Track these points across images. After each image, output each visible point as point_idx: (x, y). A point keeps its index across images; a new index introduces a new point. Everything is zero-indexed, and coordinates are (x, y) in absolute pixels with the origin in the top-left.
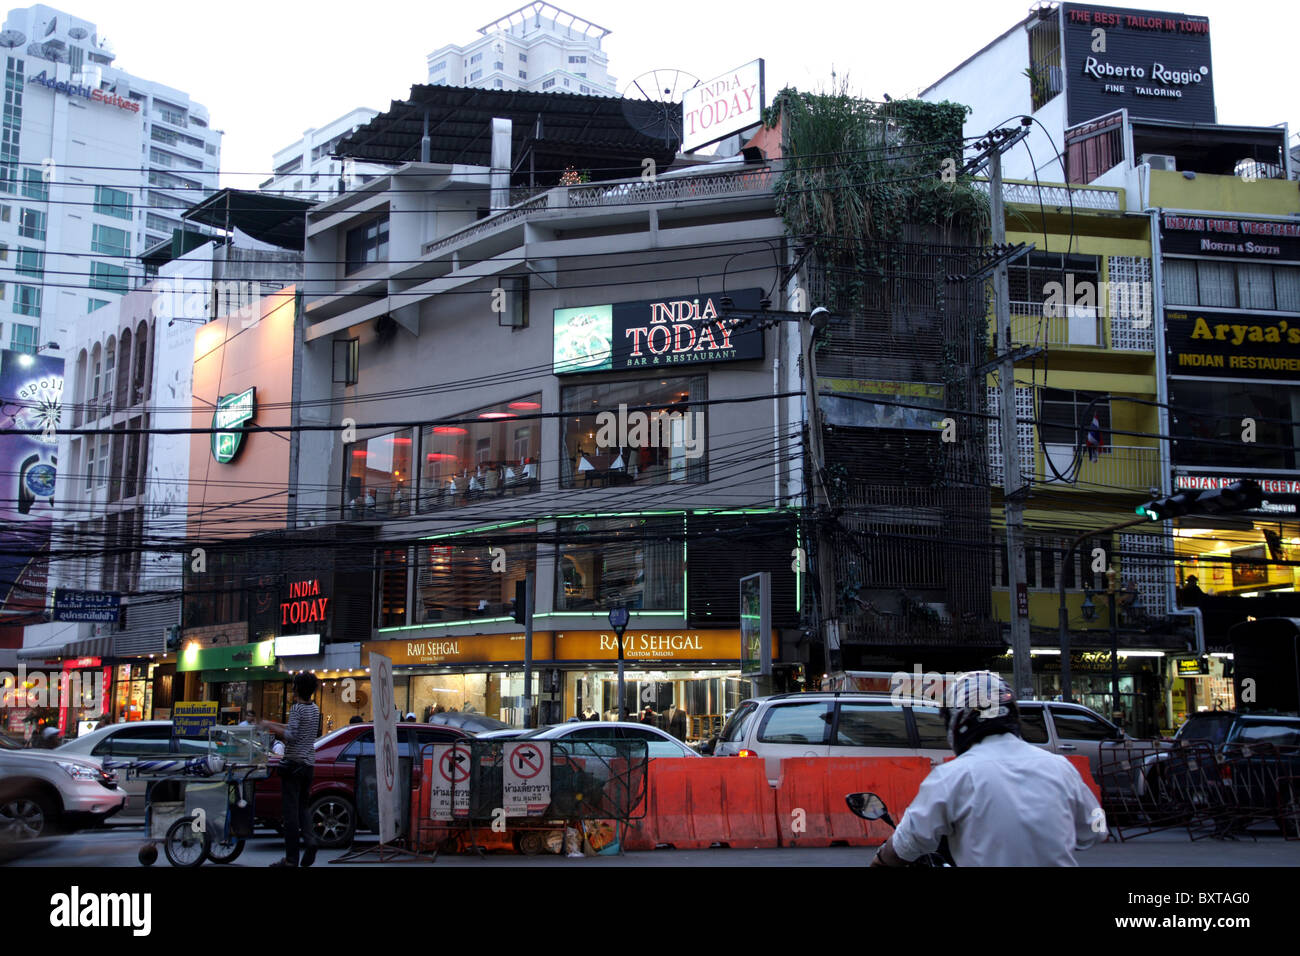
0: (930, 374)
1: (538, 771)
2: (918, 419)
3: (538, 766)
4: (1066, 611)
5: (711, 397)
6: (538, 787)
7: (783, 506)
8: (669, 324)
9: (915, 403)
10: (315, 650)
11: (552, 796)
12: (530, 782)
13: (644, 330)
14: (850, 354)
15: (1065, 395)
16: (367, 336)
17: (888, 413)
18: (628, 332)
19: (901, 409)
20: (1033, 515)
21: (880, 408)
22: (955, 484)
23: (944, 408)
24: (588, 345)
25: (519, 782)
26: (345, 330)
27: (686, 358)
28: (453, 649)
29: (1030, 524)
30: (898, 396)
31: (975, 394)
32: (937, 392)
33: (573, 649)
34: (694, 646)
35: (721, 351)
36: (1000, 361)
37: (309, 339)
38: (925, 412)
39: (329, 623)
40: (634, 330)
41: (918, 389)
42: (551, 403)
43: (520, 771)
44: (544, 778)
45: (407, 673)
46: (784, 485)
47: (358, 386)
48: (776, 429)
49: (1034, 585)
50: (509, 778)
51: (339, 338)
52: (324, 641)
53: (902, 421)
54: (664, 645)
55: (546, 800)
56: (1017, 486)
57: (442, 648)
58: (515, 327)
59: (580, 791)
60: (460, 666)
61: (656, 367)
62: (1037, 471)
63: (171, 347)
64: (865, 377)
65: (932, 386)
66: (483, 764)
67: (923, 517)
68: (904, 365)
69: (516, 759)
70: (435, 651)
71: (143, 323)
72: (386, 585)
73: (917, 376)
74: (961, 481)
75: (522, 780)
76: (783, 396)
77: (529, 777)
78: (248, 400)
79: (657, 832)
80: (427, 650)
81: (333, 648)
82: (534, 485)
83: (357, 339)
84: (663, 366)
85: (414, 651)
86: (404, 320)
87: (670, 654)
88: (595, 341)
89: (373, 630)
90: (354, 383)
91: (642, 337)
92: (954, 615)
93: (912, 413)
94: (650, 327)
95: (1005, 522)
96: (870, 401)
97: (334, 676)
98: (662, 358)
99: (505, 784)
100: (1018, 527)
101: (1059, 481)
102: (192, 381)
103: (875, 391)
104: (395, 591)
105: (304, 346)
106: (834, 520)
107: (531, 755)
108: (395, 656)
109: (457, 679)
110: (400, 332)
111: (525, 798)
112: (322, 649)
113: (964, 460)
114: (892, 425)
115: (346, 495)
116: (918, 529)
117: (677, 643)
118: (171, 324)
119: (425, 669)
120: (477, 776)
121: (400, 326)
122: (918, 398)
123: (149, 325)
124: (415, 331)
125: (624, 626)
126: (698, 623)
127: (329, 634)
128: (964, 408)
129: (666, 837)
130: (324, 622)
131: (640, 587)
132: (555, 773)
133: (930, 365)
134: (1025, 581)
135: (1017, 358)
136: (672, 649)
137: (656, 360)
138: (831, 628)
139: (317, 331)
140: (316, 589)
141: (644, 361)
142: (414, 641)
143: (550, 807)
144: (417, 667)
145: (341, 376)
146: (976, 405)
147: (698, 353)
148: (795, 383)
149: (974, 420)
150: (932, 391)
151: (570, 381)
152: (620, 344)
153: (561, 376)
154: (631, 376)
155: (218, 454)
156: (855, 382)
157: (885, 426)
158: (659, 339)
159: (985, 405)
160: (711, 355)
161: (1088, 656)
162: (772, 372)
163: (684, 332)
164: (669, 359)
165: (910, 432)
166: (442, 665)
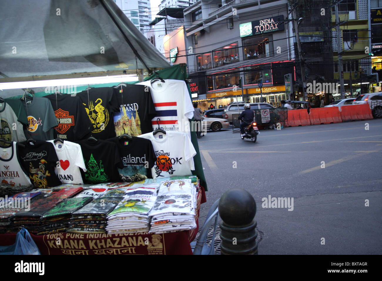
0: (319, 29)
1: (267, 114)
2: (318, 39)
3: (267, 113)
4: (351, 76)
5: (274, 40)
6: (268, 117)
7: (290, 60)
8: (264, 25)
9: (317, 36)
10: (197, 96)
11: (270, 119)
12: (266, 116)
13: (259, 26)
14: (303, 27)
15: (348, 31)
16: (199, 34)
17: (311, 39)
18: (255, 27)
19: (314, 37)
20: (344, 57)
21: (310, 38)
22: (325, 52)
23: (323, 36)
24: (247, 31)
25: (264, 117)
26: (194, 34)
27: (268, 31)
28: (226, 94)
29: (344, 59)
30: (313, 35)
31: (329, 33)
32: (321, 33)
33: (251, 92)
34: (275, 89)
35: (275, 29)
36: (337, 25)
37: (187, 36)
38: (319, 38)
39: (199, 91)
40: (256, 27)
41: (317, 33)
42: (240, 44)
43: (264, 115)
44: (269, 116)
45: (215, 99)
46: (290, 55)
47: (198, 44)
48: (288, 45)
49: (345, 71)
50: (262, 116)
51: (193, 35)
52: (198, 94)
53: (314, 40)
54: (269, 90)
55: (269, 119)
56: (341, 51)
57: (223, 94)
58: (231, 29)
59: (275, 118)
60: (226, 97)
61: (262, 34)
62: (343, 48)
63: (159, 41)
64: (306, 31)
65: (320, 32)
66: (257, 114)
67: (319, 59)
68: (314, 28)
69: (263, 112)
70: (222, 94)
71: (152, 37)
72: (208, 83)
73: (317, 30)
74: (327, 51)
75: (265, 116)
76: (289, 38)
77: (266, 115)
78: (176, 50)
79: (288, 124)
80: (220, 94)
81: (200, 96)
82: (238, 61)
83: (197, 35)
84: (263, 33)
85: (217, 95)
86: (207, 30)
87: (270, 91)
88: (248, 30)
89: (207, 91)
90: (197, 44)
91: (258, 28)
92: (326, 79)
93: (316, 38)
94: (260, 26)
95: (338, 59)
96: (307, 36)
97: (200, 101)
98: (263, 32)
99: (262, 117)
100: (341, 60)
101: (350, 49)
102: (164, 47)
103: (308, 34)
104: (210, 83)
105: (186, 37)
106: (304, 62)
107: (266, 112)
108: (213, 96)
109: (226, 99)
110: (206, 33)
111: (266, 120)
112: (198, 96)
113: (327, 47)
114: (312, 41)
115: (198, 66)
116: (318, 62)
117: (272, 89)
118: (159, 36)
119: (219, 98)
120: (256, 116)
121: (206, 31)
122: (318, 35)
123: (153, 37)
124: (209, 32)
125: (262, 86)
126: (275, 85)
127: (199, 93)
128: (327, 36)
129: (290, 125)
130: (198, 91)
131: (262, 78)
132: (271, 114)
133: (320, 28)
134: (343, 70)
135: (340, 24)
136: (271, 90)
137: (262, 32)
138: (304, 83)
139: (188, 34)
140: (195, 85)
141: (259, 33)
142: (217, 93)
143: (270, 121)
144: (217, 98)
145: (194, 43)
146: (329, 35)
147: (270, 30)
148: (291, 34)
149: (329, 38)
150: (320, 33)
151: (244, 38)
152: (254, 30)
153: (242, 38)
154: (257, 36)
155: (172, 61)
156: (304, 33)
157: (311, 41)
158: (262, 28)
159: (331, 35)
160: (273, 30)
161: (353, 85)
162: (286, 32)
163: (267, 26)
164: (264, 32)
165: (317, 42)
166: (223, 97)
